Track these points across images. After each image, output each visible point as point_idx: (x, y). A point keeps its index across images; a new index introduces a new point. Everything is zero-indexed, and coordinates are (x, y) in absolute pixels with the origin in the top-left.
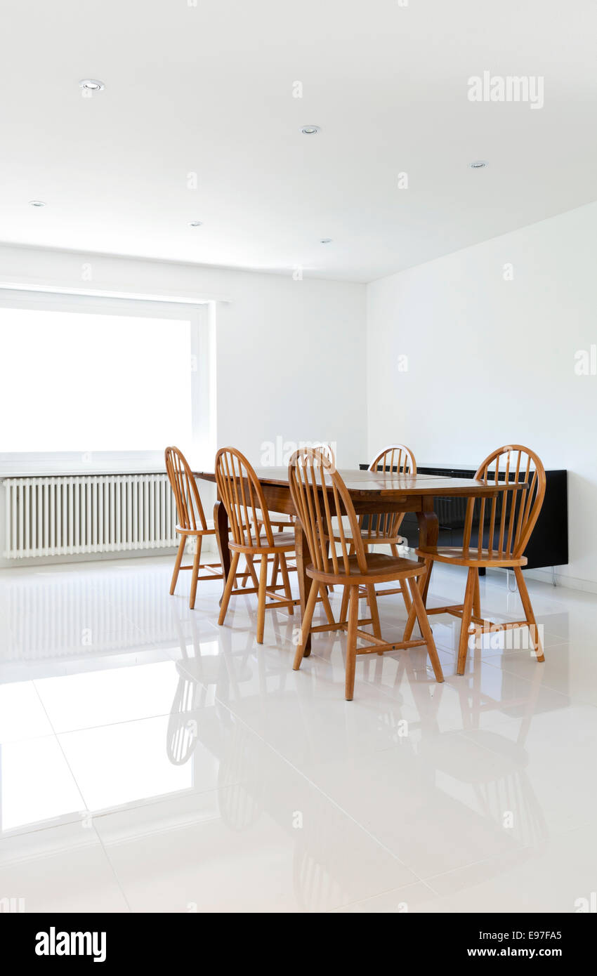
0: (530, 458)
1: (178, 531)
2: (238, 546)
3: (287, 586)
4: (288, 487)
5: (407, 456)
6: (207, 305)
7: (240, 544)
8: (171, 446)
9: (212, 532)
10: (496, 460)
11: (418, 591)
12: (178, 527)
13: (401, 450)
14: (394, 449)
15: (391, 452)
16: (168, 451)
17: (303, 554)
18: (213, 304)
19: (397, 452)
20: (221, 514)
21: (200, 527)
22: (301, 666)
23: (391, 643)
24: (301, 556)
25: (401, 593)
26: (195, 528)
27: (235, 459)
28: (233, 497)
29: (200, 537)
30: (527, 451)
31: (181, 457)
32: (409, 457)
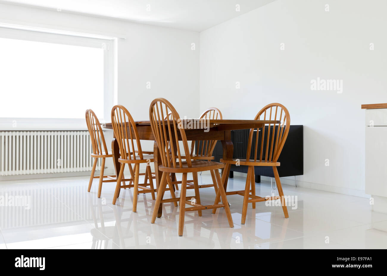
0: (282, 109)
1: (92, 156)
2: (123, 160)
3: (151, 184)
4: (150, 125)
5: (217, 113)
6: (113, 40)
7: (125, 159)
8: (88, 109)
9: (111, 156)
10: (264, 112)
11: (222, 182)
12: (93, 154)
13: (214, 110)
14: (211, 110)
15: (209, 112)
16: (87, 113)
17: (158, 160)
18: (116, 39)
19: (212, 112)
20: (116, 145)
21: (104, 153)
22: (155, 222)
23: (204, 205)
24: (157, 162)
25: (214, 187)
26: (102, 154)
27: (122, 111)
28: (121, 135)
29: (104, 159)
30: (281, 106)
31: (94, 115)
32: (219, 114)
